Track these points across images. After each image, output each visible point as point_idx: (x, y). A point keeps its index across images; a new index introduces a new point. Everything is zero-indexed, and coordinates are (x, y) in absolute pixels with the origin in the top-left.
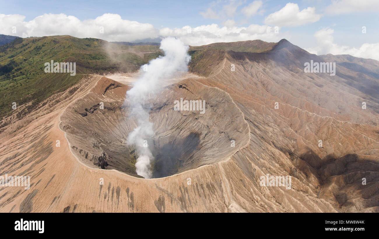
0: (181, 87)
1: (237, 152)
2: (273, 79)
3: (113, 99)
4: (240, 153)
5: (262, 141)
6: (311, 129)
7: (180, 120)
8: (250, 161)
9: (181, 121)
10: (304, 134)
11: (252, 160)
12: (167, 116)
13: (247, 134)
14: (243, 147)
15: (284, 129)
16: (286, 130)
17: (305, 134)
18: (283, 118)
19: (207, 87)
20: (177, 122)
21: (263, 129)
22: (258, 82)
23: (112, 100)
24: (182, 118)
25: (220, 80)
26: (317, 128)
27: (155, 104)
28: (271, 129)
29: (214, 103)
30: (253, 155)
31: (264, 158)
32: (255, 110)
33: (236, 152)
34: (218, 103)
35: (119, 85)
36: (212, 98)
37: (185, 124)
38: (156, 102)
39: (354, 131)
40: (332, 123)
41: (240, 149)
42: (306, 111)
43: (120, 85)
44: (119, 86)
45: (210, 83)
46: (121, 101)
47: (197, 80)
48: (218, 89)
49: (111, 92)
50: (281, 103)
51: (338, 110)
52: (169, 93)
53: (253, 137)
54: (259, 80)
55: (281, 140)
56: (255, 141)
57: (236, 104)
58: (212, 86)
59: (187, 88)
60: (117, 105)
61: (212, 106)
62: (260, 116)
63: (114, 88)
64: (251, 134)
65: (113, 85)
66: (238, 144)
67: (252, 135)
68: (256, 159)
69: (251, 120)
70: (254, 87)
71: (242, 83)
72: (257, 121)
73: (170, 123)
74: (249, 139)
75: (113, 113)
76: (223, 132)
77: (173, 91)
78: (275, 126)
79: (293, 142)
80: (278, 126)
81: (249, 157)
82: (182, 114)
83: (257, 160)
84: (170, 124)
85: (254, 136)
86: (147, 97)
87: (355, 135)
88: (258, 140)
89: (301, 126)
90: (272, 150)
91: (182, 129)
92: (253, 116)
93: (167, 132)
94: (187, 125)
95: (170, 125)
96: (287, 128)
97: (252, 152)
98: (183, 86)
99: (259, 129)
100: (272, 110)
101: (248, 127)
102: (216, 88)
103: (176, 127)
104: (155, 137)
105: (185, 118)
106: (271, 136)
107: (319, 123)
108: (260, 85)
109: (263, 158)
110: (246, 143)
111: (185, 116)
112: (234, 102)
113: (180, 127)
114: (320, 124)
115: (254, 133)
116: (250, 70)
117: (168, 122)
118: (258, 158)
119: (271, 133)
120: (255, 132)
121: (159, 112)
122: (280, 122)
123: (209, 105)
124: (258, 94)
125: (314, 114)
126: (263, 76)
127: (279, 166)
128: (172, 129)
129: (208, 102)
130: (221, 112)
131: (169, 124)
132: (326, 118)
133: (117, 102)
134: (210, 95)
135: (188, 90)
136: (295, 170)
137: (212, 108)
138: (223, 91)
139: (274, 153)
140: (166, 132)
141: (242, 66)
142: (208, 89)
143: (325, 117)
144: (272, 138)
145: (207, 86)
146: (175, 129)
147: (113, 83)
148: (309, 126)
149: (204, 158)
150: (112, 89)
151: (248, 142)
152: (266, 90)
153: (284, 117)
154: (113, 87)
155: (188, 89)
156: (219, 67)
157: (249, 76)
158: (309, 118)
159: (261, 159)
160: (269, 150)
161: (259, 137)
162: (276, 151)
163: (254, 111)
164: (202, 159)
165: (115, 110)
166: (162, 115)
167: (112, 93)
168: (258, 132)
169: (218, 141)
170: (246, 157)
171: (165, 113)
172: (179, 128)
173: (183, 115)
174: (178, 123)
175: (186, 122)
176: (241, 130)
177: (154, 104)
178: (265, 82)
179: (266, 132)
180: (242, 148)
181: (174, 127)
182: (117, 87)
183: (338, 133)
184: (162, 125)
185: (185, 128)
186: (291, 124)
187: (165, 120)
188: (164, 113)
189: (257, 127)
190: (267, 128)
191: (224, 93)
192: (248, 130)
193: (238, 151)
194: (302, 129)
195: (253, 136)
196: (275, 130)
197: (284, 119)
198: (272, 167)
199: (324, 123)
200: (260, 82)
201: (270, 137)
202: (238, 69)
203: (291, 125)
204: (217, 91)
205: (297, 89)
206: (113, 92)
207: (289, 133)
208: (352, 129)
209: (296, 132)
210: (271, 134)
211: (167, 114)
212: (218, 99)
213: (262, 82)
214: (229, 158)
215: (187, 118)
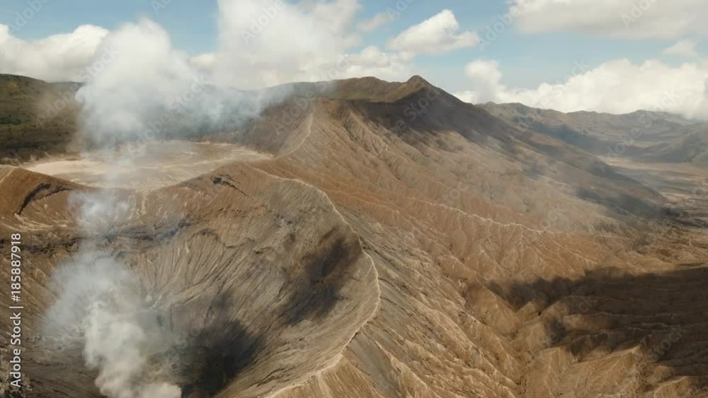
0: (217, 181)
1: (356, 334)
2: (406, 153)
3: (45, 222)
4: (363, 337)
5: (404, 294)
6: (487, 251)
7: (221, 258)
8: (386, 352)
9: (224, 260)
10: (478, 263)
11: (390, 348)
12: (188, 251)
13: (371, 284)
14: (368, 320)
15: (441, 258)
16: (445, 259)
17: (480, 264)
18: (435, 234)
19: (278, 179)
20: (213, 263)
21: (403, 264)
22: (379, 161)
23: (43, 225)
24: (224, 253)
25: (303, 161)
26: (498, 248)
27: (157, 226)
28: (417, 262)
29: (294, 214)
30: (391, 335)
31: (412, 336)
32: (380, 221)
33: (354, 334)
34: (302, 214)
35: (64, 186)
36: (289, 203)
37: (234, 267)
38: (161, 221)
39: (560, 248)
40: (522, 236)
41: (362, 326)
42: (475, 215)
43: (66, 187)
44: (64, 189)
45: (283, 170)
46: (69, 225)
47: (254, 165)
48: (300, 183)
49: (42, 204)
50: (427, 202)
51: (524, 207)
52: (192, 196)
53: (386, 289)
54: (381, 157)
55: (439, 283)
56: (389, 298)
57: (343, 214)
58: (288, 177)
59: (231, 182)
60: (55, 236)
61: (290, 222)
62: (393, 236)
63: (50, 194)
64: (381, 282)
65: (47, 187)
66: (354, 308)
67: (383, 284)
68: (397, 342)
69: (377, 249)
70: (373, 171)
71: (349, 166)
72: (389, 247)
73: (198, 266)
74: (377, 295)
75: (47, 259)
76: (318, 281)
77: (200, 192)
78: (424, 254)
79: (460, 284)
80: (429, 251)
81: (382, 341)
82: (224, 244)
83: (399, 344)
84: (196, 268)
85: (387, 287)
86: (138, 210)
87: (563, 255)
88: (396, 293)
89: (470, 248)
90: (425, 313)
91: (226, 279)
92: (379, 238)
93: (190, 289)
94: (238, 270)
95: (197, 272)
96: (445, 255)
97: (387, 327)
98: (223, 179)
99: (394, 265)
100: (412, 220)
101: (373, 267)
102: (297, 180)
103: (212, 277)
104: (162, 307)
105: (232, 251)
106: (420, 279)
107: (500, 237)
108: (382, 165)
109: (410, 336)
110: (373, 308)
111: (231, 247)
112: (337, 211)
113: (220, 275)
114: (502, 239)
115: (385, 278)
116: (361, 136)
117: (191, 267)
118: (401, 338)
119: (418, 270)
120: (388, 276)
121: (170, 245)
122: (432, 244)
123: (283, 220)
124: (381, 185)
125: (490, 221)
126: (387, 149)
127: (444, 349)
128: (202, 281)
129: (280, 214)
130: (310, 235)
131: (194, 269)
132: (511, 227)
133: (58, 230)
134: (285, 198)
135: (236, 189)
136: (475, 351)
137: (291, 225)
138: (312, 186)
139: (429, 318)
140: (187, 291)
141: (345, 130)
142: (279, 184)
143: (509, 225)
144: (422, 283)
145: (277, 177)
146: (209, 281)
147: (45, 183)
148: (484, 247)
149: (280, 349)
150: (42, 196)
151: (377, 303)
152: (396, 176)
153: (435, 231)
154: (46, 192)
155: (234, 186)
156: (299, 133)
157: (360, 149)
158: (481, 229)
159: (408, 342)
160: (419, 314)
161: (397, 287)
162: (435, 313)
163: (378, 224)
164: (276, 351)
165: (51, 251)
166: (177, 249)
167: (42, 206)
168: (394, 275)
169: (308, 304)
170: (377, 343)
171: (184, 246)
172: (219, 279)
173: (227, 245)
174: (216, 265)
175: (234, 262)
176: (358, 276)
177: (155, 226)
178: (393, 161)
179: (408, 272)
180: (365, 323)
181: (206, 275)
182: (57, 192)
183: (536, 256)
184: (177, 275)
185: (232, 276)
186: (451, 245)
187: (184, 261)
188: (182, 246)
189: (389, 262)
190: (410, 260)
191: (315, 192)
192: (372, 274)
193: (356, 331)
194: (473, 254)
195: (384, 287)
196: (424, 263)
197: (438, 235)
198: (432, 356)
199: (510, 237)
200: (382, 159)
201: (418, 282)
202: (338, 135)
203: (451, 247)
204: (299, 186)
205: (452, 171)
206: (46, 206)
207: (451, 266)
208: (556, 246)
209: (463, 260)
210: (419, 275)
211: (189, 248)
212: (303, 206)
213: (386, 160)
214: (340, 356)
215: (235, 253)
